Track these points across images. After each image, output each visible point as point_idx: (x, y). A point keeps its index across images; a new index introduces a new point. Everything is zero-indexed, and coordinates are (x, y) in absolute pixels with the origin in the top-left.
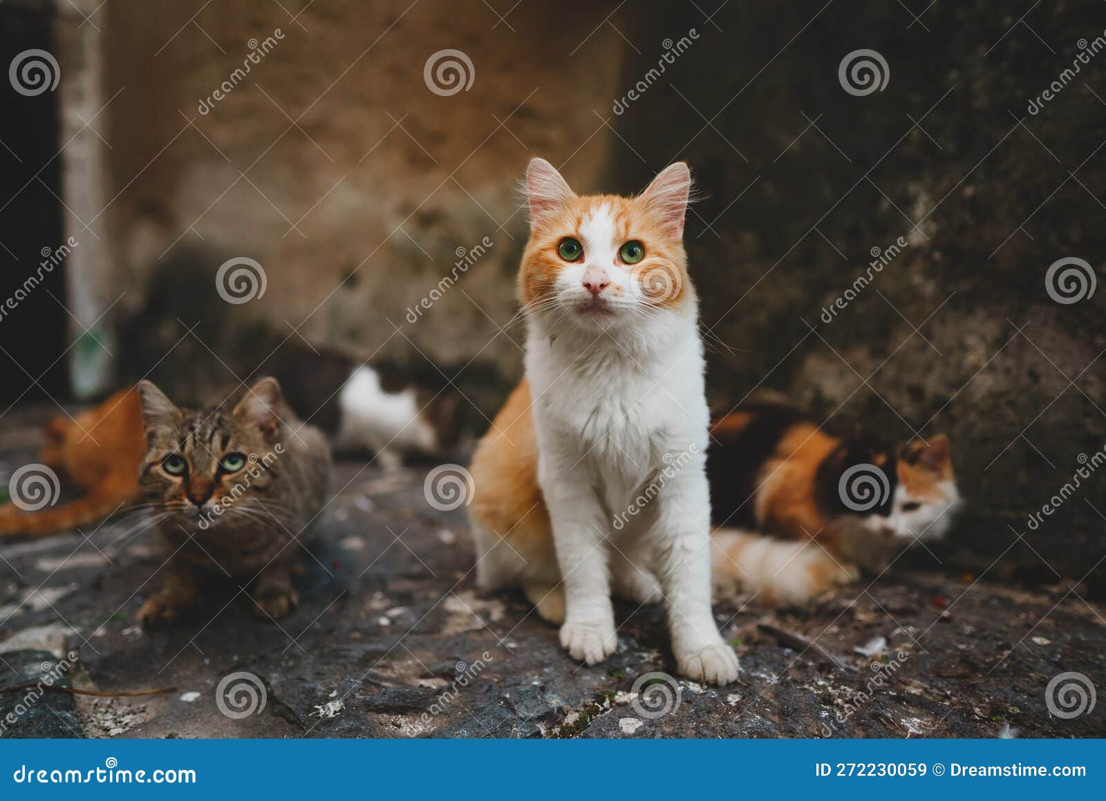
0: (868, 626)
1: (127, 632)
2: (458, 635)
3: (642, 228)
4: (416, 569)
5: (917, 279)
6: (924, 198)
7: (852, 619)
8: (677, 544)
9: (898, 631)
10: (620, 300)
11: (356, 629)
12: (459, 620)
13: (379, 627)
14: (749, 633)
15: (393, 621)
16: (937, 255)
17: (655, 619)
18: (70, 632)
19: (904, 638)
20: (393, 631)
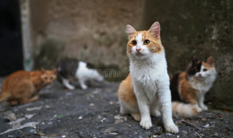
0: (205, 121)
1: (49, 123)
2: (118, 124)
3: (148, 37)
4: (107, 110)
5: (214, 47)
6: (215, 29)
7: (201, 120)
8: (164, 105)
9: (212, 122)
10: (144, 52)
11: (96, 123)
12: (117, 121)
13: (101, 122)
14: (179, 123)
15: (104, 121)
16: (218, 42)
17: (159, 120)
18: (37, 123)
19: (213, 124)
20: (104, 123)
